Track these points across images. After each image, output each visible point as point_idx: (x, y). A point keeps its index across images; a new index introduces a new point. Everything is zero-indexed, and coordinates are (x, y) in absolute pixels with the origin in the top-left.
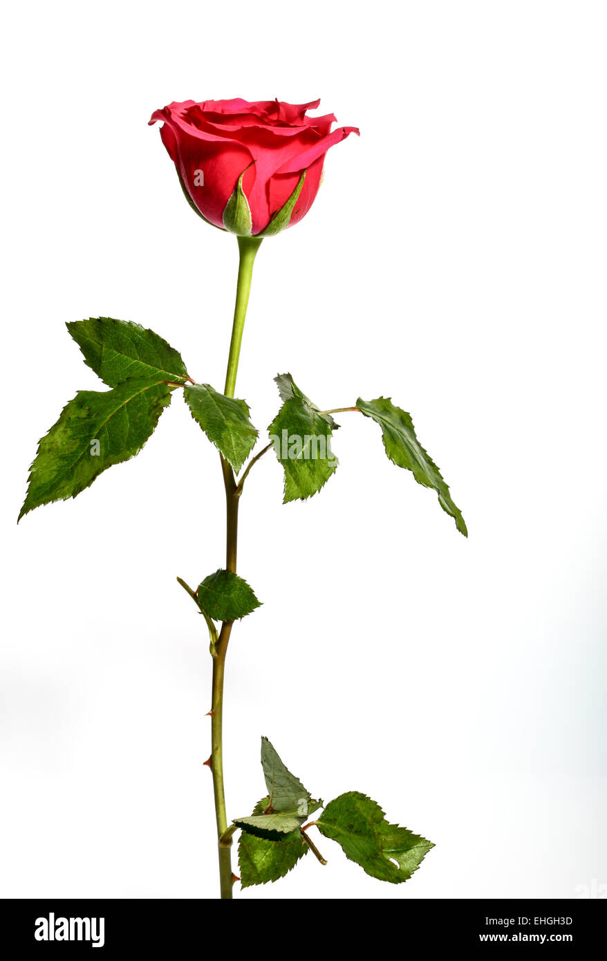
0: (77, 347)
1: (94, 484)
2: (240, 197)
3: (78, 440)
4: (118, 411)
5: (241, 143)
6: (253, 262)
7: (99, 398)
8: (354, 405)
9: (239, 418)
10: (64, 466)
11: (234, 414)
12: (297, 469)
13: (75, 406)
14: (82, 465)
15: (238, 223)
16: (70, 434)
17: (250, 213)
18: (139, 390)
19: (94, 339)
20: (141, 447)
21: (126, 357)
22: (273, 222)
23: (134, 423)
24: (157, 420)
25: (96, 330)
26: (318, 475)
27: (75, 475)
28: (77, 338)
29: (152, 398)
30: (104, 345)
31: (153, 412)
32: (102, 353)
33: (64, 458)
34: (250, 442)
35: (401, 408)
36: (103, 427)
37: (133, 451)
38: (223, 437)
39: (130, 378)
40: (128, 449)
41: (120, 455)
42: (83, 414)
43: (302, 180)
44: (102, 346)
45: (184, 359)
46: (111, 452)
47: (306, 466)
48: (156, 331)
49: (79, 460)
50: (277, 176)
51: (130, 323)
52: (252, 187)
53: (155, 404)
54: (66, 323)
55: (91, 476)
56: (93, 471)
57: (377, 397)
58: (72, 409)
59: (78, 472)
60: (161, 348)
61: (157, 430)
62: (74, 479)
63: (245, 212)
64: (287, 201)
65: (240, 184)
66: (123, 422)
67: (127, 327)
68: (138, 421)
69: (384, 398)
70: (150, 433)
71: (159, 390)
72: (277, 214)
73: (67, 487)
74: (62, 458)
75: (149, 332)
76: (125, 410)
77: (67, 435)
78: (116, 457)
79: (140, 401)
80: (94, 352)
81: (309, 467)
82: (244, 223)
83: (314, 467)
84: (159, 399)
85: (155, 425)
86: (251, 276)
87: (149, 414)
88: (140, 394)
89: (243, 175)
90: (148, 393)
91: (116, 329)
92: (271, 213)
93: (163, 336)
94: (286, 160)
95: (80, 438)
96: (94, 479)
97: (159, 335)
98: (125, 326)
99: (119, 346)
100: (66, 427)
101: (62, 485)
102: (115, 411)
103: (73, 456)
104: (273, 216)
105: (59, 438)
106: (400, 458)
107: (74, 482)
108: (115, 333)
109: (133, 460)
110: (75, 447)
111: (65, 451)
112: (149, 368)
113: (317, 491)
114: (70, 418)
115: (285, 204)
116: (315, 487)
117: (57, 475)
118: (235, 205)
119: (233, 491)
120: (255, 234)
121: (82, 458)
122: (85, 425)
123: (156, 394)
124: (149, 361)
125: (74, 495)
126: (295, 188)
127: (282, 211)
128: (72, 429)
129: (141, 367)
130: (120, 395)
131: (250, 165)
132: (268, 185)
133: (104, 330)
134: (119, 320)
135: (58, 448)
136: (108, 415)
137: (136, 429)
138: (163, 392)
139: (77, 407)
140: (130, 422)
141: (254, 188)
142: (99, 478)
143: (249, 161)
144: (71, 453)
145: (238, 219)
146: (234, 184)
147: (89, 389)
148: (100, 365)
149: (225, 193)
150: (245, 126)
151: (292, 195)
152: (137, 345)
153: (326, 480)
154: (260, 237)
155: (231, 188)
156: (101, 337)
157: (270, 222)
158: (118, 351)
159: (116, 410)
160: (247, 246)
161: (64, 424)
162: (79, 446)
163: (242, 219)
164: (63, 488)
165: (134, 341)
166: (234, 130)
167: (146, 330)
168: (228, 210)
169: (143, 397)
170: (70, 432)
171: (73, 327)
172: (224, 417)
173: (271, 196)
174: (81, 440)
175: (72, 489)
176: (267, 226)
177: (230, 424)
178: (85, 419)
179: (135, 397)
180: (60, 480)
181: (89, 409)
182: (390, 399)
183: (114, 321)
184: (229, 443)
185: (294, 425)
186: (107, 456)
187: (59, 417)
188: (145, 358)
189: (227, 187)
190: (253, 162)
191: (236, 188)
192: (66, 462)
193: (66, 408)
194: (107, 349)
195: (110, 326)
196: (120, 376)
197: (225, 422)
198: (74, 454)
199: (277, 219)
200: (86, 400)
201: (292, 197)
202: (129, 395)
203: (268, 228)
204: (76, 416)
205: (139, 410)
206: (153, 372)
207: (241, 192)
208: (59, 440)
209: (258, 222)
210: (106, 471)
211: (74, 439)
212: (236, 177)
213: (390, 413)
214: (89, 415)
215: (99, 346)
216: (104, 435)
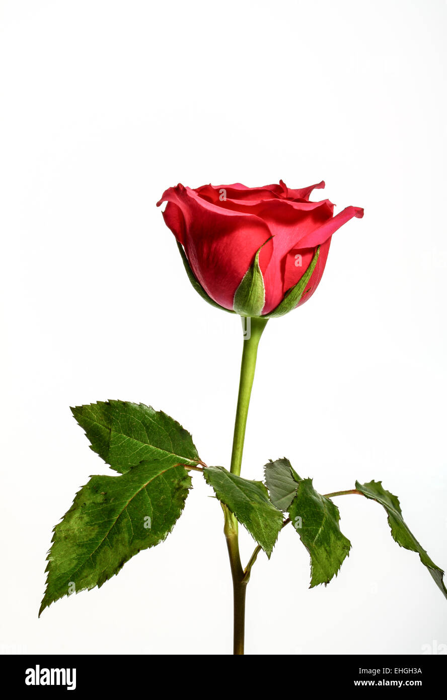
0: (83, 432)
1: (122, 571)
2: (256, 274)
3: (96, 526)
4: (137, 494)
5: (260, 218)
6: (257, 344)
7: (114, 483)
8: (354, 488)
9: (261, 498)
10: (84, 554)
11: (256, 495)
12: (316, 552)
13: (89, 491)
14: (105, 552)
15: (251, 301)
16: (87, 520)
17: (265, 291)
18: (156, 473)
19: (102, 423)
20: (170, 531)
21: (136, 440)
22: (286, 301)
23: (158, 506)
24: (184, 502)
25: (104, 413)
26: (333, 558)
27: (98, 563)
28: (83, 423)
29: (172, 480)
30: (113, 429)
31: (177, 494)
32: (110, 437)
33: (83, 546)
34: (277, 523)
35: (390, 492)
36: (123, 511)
37: (160, 535)
38: (251, 518)
39: (143, 461)
40: (155, 533)
41: (147, 540)
42: (99, 498)
43: (316, 257)
44: (110, 430)
45: (195, 441)
46: (135, 538)
47: (323, 549)
48: (168, 413)
49: (100, 547)
50: (293, 252)
51: (141, 405)
52: (268, 264)
53: (177, 486)
54: (71, 408)
55: (117, 564)
56: (119, 558)
57: (369, 481)
58: (87, 494)
59: (101, 560)
60: (173, 430)
61: (185, 513)
62: (98, 567)
63: (260, 290)
64: (300, 279)
65: (257, 261)
66: (145, 505)
67: (138, 409)
68: (162, 504)
69: (376, 481)
70: (178, 516)
71: (177, 472)
72: (291, 292)
73: (91, 576)
74: (80, 545)
75: (161, 414)
76: (146, 493)
77: (83, 522)
78: (143, 543)
79: (160, 484)
80: (101, 436)
81: (326, 550)
82: (257, 301)
83: (330, 549)
84: (179, 481)
85: (183, 507)
86: (256, 358)
87: (173, 497)
88: (158, 476)
89: (259, 252)
90: (167, 475)
91: (126, 412)
92: (285, 290)
93: (175, 418)
94: (300, 238)
95: (99, 524)
96: (121, 565)
97: (171, 416)
98: (135, 409)
99: (129, 430)
100: (82, 513)
101: (84, 574)
102: (134, 495)
103: (93, 543)
104: (286, 293)
105: (75, 524)
106: (405, 540)
107: (98, 570)
108: (126, 416)
109: (162, 545)
110: (94, 534)
111: (83, 539)
112: (160, 452)
113: (335, 575)
114: (85, 504)
115: (299, 281)
116: (331, 570)
117: (78, 564)
118: (250, 283)
119: (240, 577)
120: (265, 313)
121: (103, 544)
122: (102, 509)
123: (175, 477)
124: (159, 444)
125: (100, 584)
126: (309, 265)
127: (295, 288)
128: (89, 515)
129: (151, 450)
130: (136, 478)
131: (267, 241)
132: (283, 262)
133: (113, 413)
134: (129, 402)
135: (75, 536)
136: (127, 499)
137: (161, 512)
138: (182, 474)
139: (92, 492)
140: (153, 505)
141: (269, 265)
142: (126, 565)
143: (267, 237)
144: (90, 540)
145: (252, 297)
146: (250, 260)
147: (101, 474)
148: (109, 449)
149: (240, 271)
150: (265, 200)
151: (306, 272)
152: (147, 428)
153: (341, 563)
154: (266, 318)
155: (246, 265)
156: (110, 421)
157: (282, 300)
158: (128, 435)
159: (135, 493)
160: (256, 326)
161: (80, 510)
162: (99, 532)
163: (256, 297)
164: (86, 577)
165: (145, 425)
166: (254, 204)
167: (157, 412)
168: (242, 288)
169: (163, 480)
170: (86, 518)
171: (79, 413)
172: (248, 499)
173: (286, 273)
174: (99, 526)
175: (97, 578)
176: (279, 304)
177: (255, 505)
178: (101, 504)
179: (154, 480)
180: (83, 568)
181: (106, 494)
182: (381, 482)
183: (125, 404)
184: (258, 525)
185: (310, 507)
186: (132, 541)
187: (72, 504)
188: (156, 442)
189: (242, 264)
190: (270, 237)
191: (252, 265)
192: (85, 550)
193: (79, 494)
194: (115, 433)
195: (120, 409)
196: (129, 460)
197: (250, 503)
198: (93, 541)
199: (289, 297)
200: (101, 485)
201: (306, 274)
202: (147, 478)
203: (280, 307)
204: (92, 501)
205: (161, 492)
206: (163, 455)
207: (257, 268)
208: (76, 527)
209: (271, 300)
210: (134, 557)
211: (91, 525)
212: (252, 254)
213: (384, 496)
214: (106, 500)
215: (107, 430)
216: (125, 520)
